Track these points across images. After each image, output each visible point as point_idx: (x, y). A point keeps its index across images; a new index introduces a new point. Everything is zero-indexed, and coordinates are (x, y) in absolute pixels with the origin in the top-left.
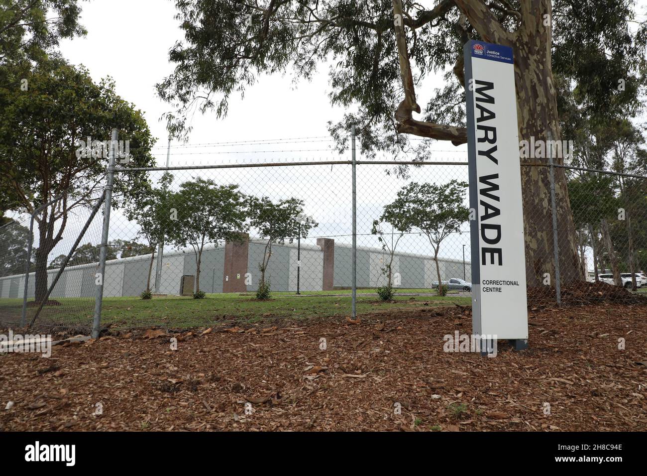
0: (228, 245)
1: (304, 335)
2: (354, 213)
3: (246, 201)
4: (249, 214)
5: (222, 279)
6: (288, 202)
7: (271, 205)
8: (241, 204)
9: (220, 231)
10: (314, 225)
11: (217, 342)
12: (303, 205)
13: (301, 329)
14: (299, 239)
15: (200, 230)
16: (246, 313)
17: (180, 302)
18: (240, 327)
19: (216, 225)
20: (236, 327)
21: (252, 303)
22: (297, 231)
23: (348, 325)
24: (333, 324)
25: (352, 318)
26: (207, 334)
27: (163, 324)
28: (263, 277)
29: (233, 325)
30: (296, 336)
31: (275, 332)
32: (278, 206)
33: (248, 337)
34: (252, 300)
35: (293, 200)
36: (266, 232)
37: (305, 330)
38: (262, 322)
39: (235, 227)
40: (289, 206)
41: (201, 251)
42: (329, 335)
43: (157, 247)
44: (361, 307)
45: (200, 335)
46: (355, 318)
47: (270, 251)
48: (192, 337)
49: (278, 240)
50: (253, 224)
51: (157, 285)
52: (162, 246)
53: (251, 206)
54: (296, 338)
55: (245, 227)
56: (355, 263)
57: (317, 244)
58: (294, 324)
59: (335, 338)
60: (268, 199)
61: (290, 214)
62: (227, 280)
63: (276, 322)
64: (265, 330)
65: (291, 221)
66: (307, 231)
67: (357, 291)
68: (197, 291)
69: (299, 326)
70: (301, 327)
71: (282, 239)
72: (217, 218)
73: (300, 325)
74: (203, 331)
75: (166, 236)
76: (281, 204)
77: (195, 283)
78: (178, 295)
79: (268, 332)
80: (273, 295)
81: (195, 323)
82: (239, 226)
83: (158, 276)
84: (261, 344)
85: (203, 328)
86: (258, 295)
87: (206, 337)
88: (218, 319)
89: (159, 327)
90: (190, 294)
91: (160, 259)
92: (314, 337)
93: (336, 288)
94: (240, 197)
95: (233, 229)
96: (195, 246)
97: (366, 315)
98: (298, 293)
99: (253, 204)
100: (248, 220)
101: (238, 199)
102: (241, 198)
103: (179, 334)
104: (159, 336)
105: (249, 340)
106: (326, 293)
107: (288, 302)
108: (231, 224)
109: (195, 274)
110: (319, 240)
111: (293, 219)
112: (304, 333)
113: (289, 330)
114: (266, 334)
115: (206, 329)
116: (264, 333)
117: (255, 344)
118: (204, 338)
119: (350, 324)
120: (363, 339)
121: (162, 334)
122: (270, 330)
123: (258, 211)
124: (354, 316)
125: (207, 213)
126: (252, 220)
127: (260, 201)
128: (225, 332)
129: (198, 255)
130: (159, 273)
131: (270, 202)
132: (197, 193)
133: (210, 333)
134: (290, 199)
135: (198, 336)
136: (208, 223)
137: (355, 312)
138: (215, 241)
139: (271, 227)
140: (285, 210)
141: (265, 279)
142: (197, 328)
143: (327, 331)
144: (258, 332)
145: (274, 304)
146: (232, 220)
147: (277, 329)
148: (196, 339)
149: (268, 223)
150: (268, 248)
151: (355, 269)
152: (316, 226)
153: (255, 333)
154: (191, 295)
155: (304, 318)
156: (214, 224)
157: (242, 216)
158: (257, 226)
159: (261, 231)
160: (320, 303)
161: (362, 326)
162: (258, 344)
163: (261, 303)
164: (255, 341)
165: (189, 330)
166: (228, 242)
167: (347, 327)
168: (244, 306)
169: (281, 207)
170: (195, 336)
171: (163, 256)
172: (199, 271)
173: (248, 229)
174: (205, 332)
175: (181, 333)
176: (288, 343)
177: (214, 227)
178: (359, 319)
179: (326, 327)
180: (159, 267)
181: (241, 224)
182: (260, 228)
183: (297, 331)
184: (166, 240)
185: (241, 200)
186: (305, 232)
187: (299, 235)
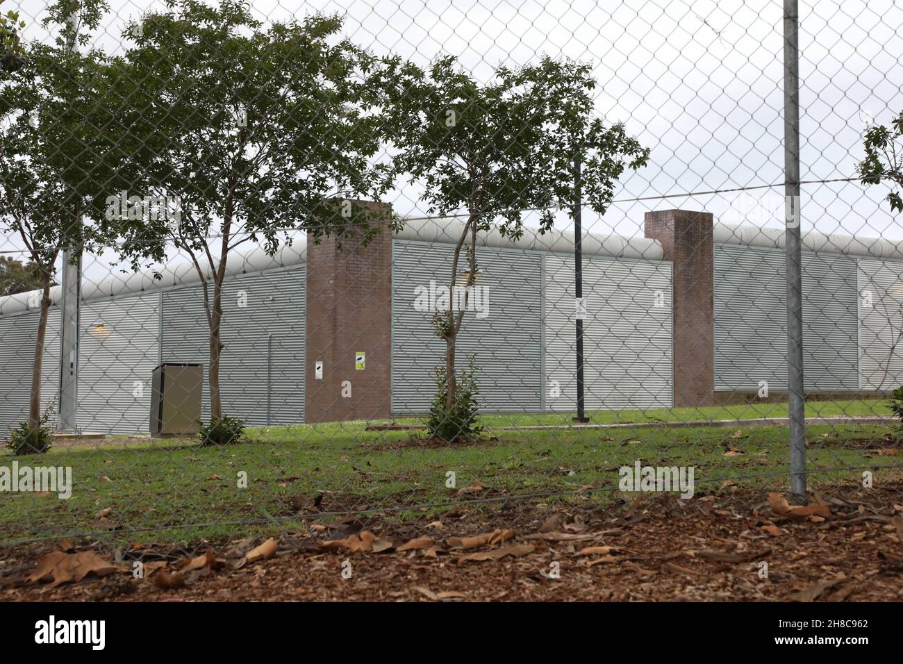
0: (317, 250)
1: (610, 558)
2: (792, 100)
3: (376, 80)
4: (389, 128)
5: (302, 373)
6: (529, 74)
7: (469, 90)
8: (359, 92)
9: (285, 195)
10: (633, 158)
11: (298, 584)
12: (591, 85)
13: (598, 536)
14: (576, 214)
15: (213, 197)
16: (396, 487)
17: (153, 457)
18: (377, 533)
19: (271, 174)
20: (364, 534)
21: (414, 453)
22: (572, 185)
23: (778, 524)
24: (719, 519)
25: (794, 498)
26: (260, 559)
27: (99, 532)
28: (451, 358)
29: (354, 527)
30: (581, 562)
31: (505, 549)
32: (496, 92)
33: (407, 566)
34: (413, 443)
35: (550, 67)
36: (454, 191)
37: (614, 542)
38: (456, 516)
39: (338, 178)
40: (535, 90)
41: (220, 274)
42: (706, 558)
43: (59, 263)
44: (826, 459)
45: (238, 564)
46: (803, 498)
47: (473, 263)
48: (207, 571)
49: (500, 220)
50: (401, 165)
51: (64, 399)
52: (75, 261)
53: (395, 98)
54: (581, 569)
55: (375, 176)
56: (796, 289)
57: (648, 235)
58: (571, 520)
59: (728, 570)
60: (456, 69)
61: (538, 120)
62: (319, 374)
63: (508, 513)
64: (466, 541)
65: (545, 149)
66: (608, 184)
67: (808, 406)
68: (214, 419)
69: (591, 528)
70: (598, 528)
71: (514, 216)
72: (275, 147)
73: (596, 521)
74: (245, 550)
75: (88, 221)
76: (507, 85)
77: (206, 389)
78: (145, 435)
79: (478, 548)
80: (489, 422)
81: (216, 525)
82: (353, 172)
83: (68, 370)
84: (456, 589)
85: (244, 542)
86: (434, 423)
87: (260, 570)
88: (296, 509)
89: (85, 545)
90: (190, 429)
91: (71, 308)
92: (647, 564)
93: (724, 399)
94: (351, 64)
95: (333, 189)
96: (201, 256)
97: (846, 488)
98: (581, 417)
99: (400, 89)
100: (387, 152)
101: (345, 73)
102: (357, 69)
103: (162, 564)
104: (91, 575)
105: (413, 576)
106: (687, 414)
107: (542, 448)
108: (324, 169)
109: (205, 360)
110: (654, 218)
111: (552, 140)
112: (613, 553)
113: (554, 543)
114: (472, 556)
115: (257, 543)
116: (468, 550)
117: (436, 591)
118: (252, 573)
119: (786, 519)
120: (841, 576)
121: (101, 565)
122: (488, 542)
123: (422, 115)
124: (798, 488)
125: (235, 132)
126: (403, 151)
127: (428, 80)
128: (323, 550)
129: (211, 290)
130: (72, 359)
131: (462, 78)
132: (193, 59)
133: (272, 555)
134: (536, 63)
135: (230, 567)
136: (244, 167)
137: (803, 477)
138: (270, 235)
139: (472, 173)
140: (521, 109)
141: (458, 366)
142: (225, 540)
143: (697, 545)
144: (444, 551)
145: (497, 453)
146: (327, 156)
147: (510, 539)
148: (222, 579)
149: (459, 159)
150: (463, 253)
151: (798, 314)
152: (640, 162)
153: (431, 552)
154: (191, 435)
155: (607, 501)
156: (263, 170)
157: (364, 136)
158: (418, 173)
159: (436, 190)
160: (663, 447)
161: (832, 528)
162: (445, 589)
163: (448, 453)
164: (434, 580)
165: (195, 548)
166: (315, 239)
167: (773, 529)
168: (386, 463)
169: (506, 96)
170: (218, 568)
171: (80, 300)
172: (216, 347)
173: (388, 185)
174: (253, 553)
175: (169, 560)
176: (555, 586)
177: (266, 184)
178: (820, 503)
179: (692, 530)
180: (71, 339)
181: (362, 165)
182: (431, 179)
183: (585, 543)
184: (90, 233)
185: (358, 77)
186: (604, 188)
187: (578, 200)
